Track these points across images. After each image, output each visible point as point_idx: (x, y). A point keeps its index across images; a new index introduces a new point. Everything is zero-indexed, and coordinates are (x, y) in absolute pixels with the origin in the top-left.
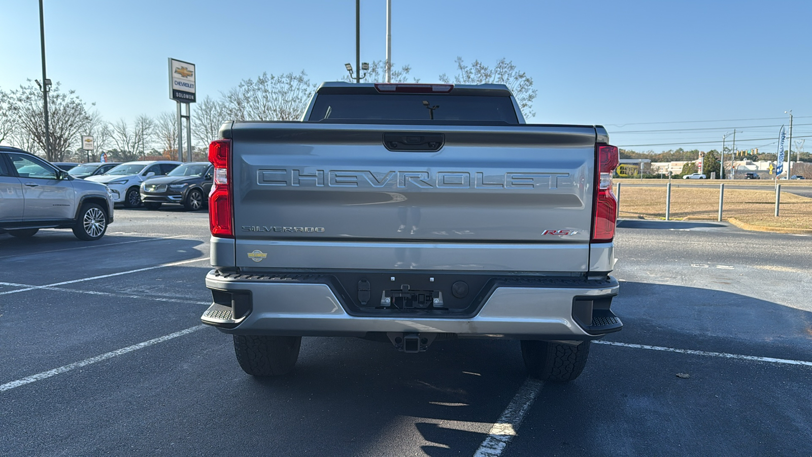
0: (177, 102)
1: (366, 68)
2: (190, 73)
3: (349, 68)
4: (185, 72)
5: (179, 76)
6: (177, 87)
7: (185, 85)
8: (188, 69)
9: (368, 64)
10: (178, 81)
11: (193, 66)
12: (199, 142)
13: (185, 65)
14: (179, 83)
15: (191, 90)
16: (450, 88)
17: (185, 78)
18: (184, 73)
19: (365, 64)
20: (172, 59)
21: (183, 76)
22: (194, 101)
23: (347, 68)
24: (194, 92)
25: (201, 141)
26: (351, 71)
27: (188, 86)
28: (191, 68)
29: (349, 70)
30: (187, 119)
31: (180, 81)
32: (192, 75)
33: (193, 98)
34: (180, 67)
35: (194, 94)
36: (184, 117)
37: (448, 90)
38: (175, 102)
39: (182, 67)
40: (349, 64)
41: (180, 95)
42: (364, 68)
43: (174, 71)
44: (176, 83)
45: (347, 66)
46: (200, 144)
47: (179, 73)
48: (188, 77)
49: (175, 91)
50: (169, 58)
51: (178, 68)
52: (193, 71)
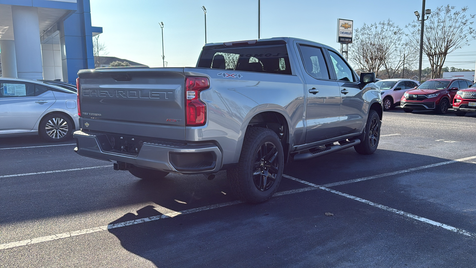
0: (341, 44)
1: (429, 13)
2: (350, 26)
3: (417, 14)
4: (347, 25)
5: (343, 28)
6: (341, 35)
7: (346, 33)
8: (349, 24)
9: (430, 10)
10: (342, 31)
11: (352, 22)
12: (355, 66)
13: (347, 22)
14: (343, 33)
15: (350, 36)
16: (255, 42)
17: (346, 29)
18: (346, 27)
19: (428, 10)
20: (340, 19)
21: (345, 28)
22: (351, 42)
23: (415, 14)
24: (351, 37)
25: (357, 65)
26: (418, 16)
27: (348, 34)
28: (350, 23)
29: (417, 16)
30: (346, 53)
31: (343, 31)
32: (351, 27)
33: (350, 40)
34: (344, 23)
35: (351, 38)
36: (344, 52)
37: (255, 43)
38: (340, 44)
39: (345, 23)
40: (417, 12)
41: (343, 40)
42: (427, 13)
43: (340, 26)
44: (341, 33)
45: (416, 13)
46: (356, 67)
47: (343, 27)
48: (348, 28)
49: (340, 38)
50: (338, 19)
51: (343, 24)
52: (352, 24)
